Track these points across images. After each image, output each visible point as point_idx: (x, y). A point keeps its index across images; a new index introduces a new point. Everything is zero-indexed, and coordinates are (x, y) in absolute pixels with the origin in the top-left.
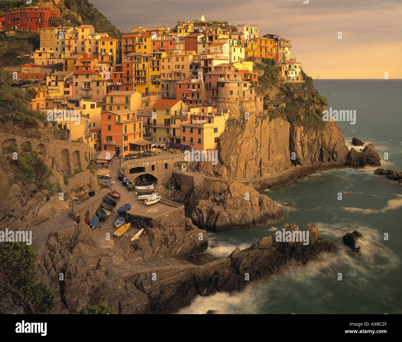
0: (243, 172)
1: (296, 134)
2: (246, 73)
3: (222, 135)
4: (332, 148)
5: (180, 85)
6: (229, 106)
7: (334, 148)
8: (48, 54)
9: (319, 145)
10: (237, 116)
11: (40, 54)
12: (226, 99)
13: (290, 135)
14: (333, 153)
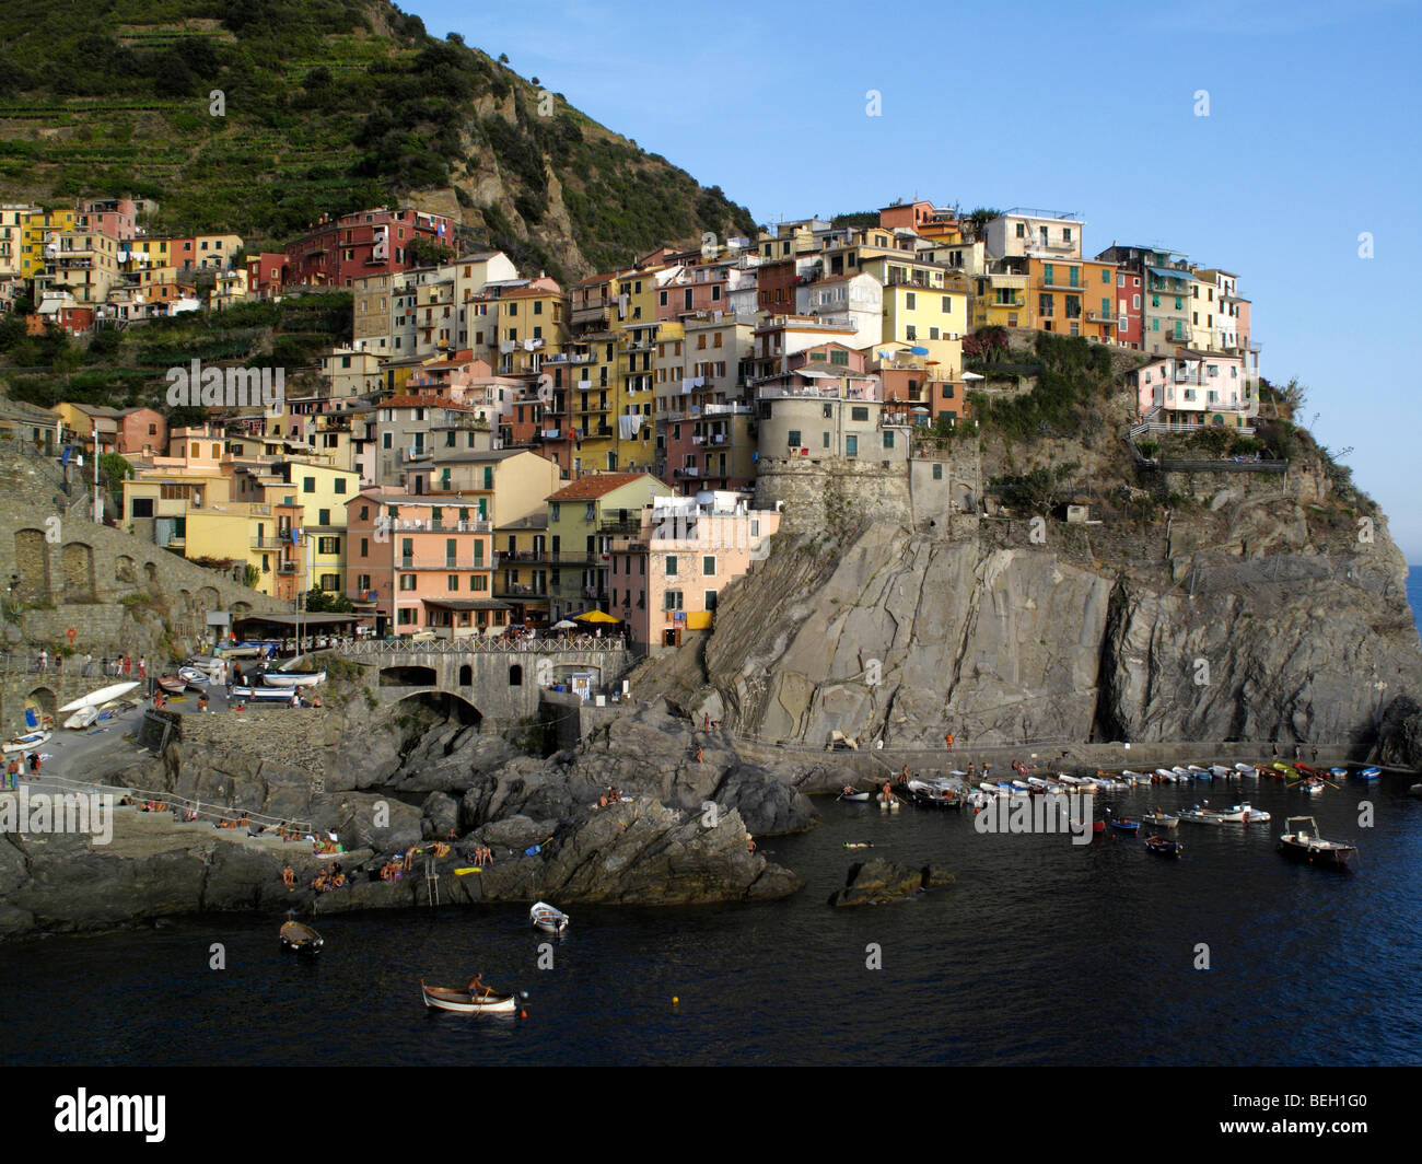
0: (797, 721)
1: (1129, 623)
2: (916, 378)
3: (730, 587)
4: (1294, 685)
5: (677, 428)
6: (785, 488)
7: (1303, 687)
8: (368, 358)
9: (1232, 671)
10: (813, 525)
11: (347, 361)
12: (774, 463)
13: (1108, 625)
14: (1294, 707)
